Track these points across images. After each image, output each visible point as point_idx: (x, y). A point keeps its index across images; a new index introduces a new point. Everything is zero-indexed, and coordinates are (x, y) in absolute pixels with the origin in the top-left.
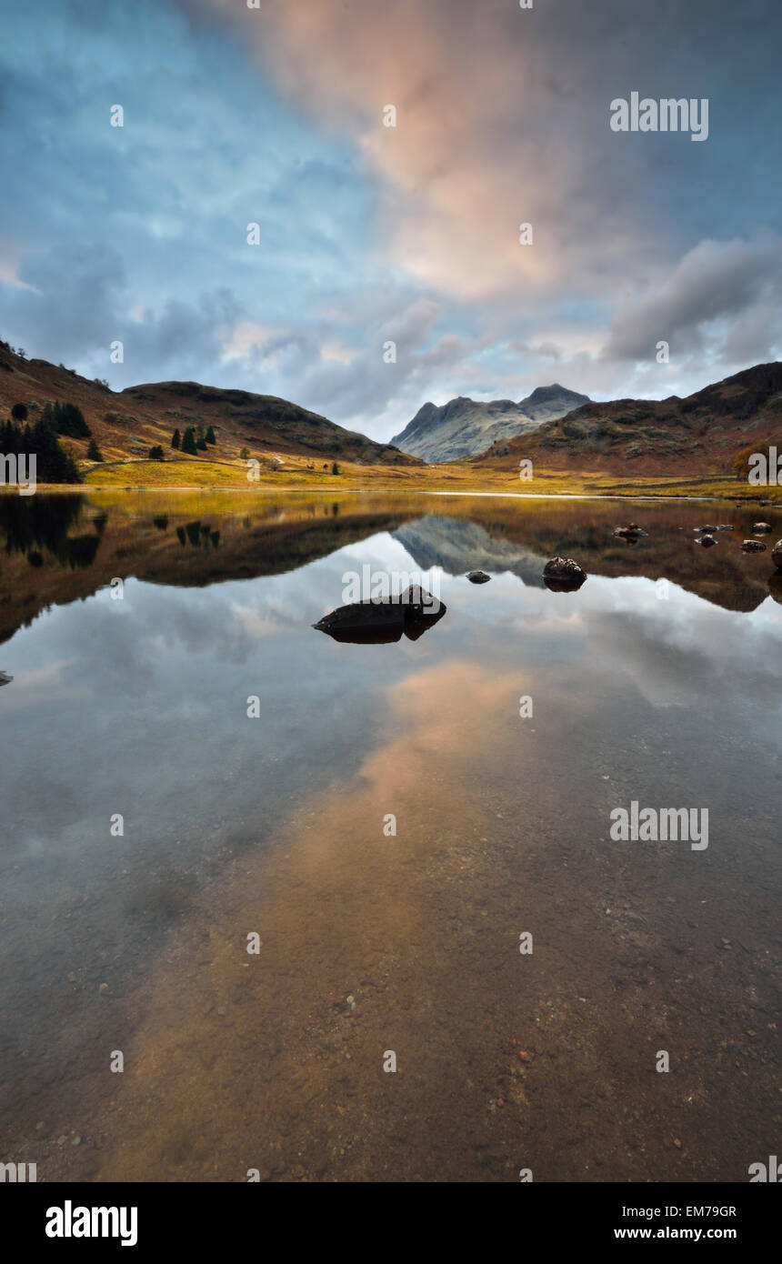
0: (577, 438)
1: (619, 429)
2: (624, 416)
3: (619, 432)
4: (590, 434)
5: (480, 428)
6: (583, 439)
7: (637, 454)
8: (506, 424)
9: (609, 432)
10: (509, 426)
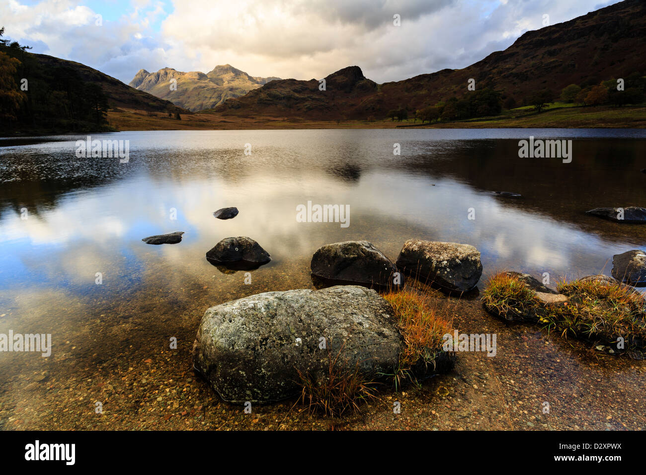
0: (277, 99)
1: (297, 95)
2: (296, 88)
3: (297, 97)
4: (284, 97)
5: (187, 89)
6: (280, 100)
7: (309, 109)
8: (204, 87)
9: (293, 97)
10: (206, 89)
